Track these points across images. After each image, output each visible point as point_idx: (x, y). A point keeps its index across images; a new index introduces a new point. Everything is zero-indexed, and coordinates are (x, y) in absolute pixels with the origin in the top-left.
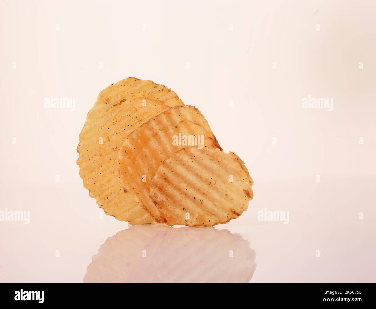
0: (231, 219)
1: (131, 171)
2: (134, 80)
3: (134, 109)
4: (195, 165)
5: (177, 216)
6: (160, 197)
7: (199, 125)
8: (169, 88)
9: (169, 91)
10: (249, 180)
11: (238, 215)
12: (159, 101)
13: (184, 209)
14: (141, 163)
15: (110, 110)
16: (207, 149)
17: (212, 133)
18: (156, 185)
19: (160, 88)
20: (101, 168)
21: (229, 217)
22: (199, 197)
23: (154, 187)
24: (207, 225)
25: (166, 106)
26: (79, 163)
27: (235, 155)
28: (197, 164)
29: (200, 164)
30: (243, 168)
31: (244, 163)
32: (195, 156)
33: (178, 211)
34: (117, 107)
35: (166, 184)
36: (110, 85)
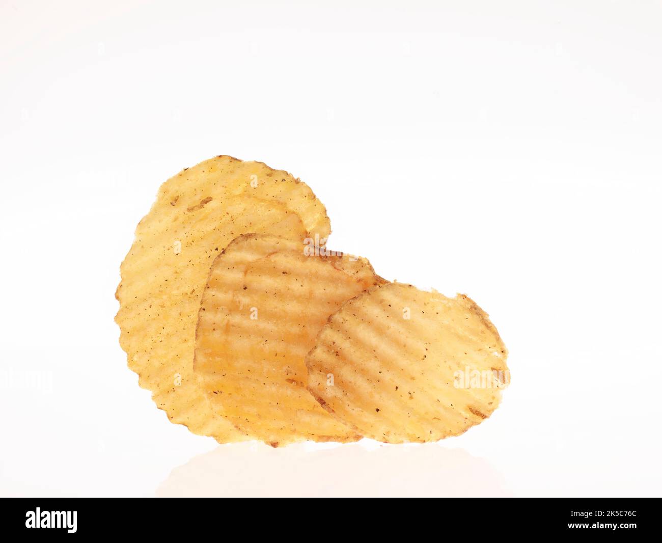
0: (470, 426)
2: (227, 161)
3: (228, 218)
8: (296, 178)
9: (297, 182)
10: (501, 349)
11: (484, 417)
12: (277, 201)
15: (181, 219)
19: (277, 177)
20: (164, 332)
25: (289, 212)
26: (119, 320)
27: (469, 300)
32: (390, 306)
34: (194, 213)
35: (340, 363)
36: (183, 169)
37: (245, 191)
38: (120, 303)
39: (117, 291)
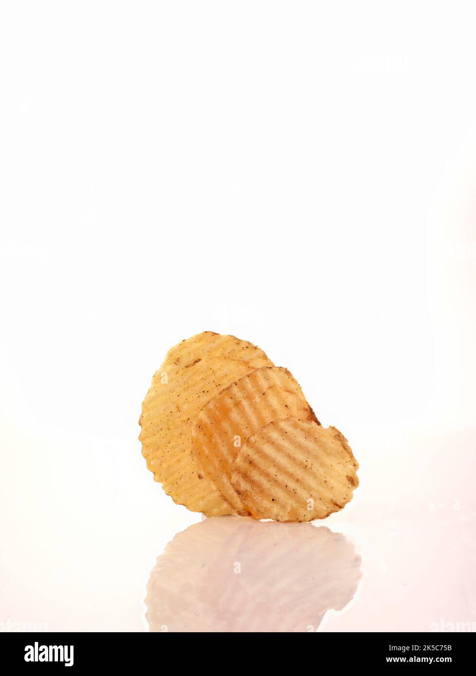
0: (331, 513)
1: (207, 452)
2: (210, 335)
3: (211, 371)
4: (286, 444)
5: (265, 509)
6: (244, 486)
7: (291, 392)
8: (255, 345)
9: (256, 348)
10: (354, 463)
11: (341, 507)
12: (242, 360)
13: (273, 500)
14: (219, 442)
15: (181, 373)
16: (300, 423)
17: (307, 403)
18: (238, 470)
19: (243, 345)
20: (169, 445)
21: (329, 510)
22: (292, 485)
23: (236, 473)
24: (302, 520)
25: (251, 367)
26: (141, 438)
27: (336, 430)
28: (288, 442)
29: (293, 442)
30: (345, 448)
31: (348, 441)
32: (286, 432)
33: (266, 504)
34: (189, 368)
35: (251, 468)
36: (181, 340)
37: (223, 355)
38: (142, 427)
39: (140, 420)
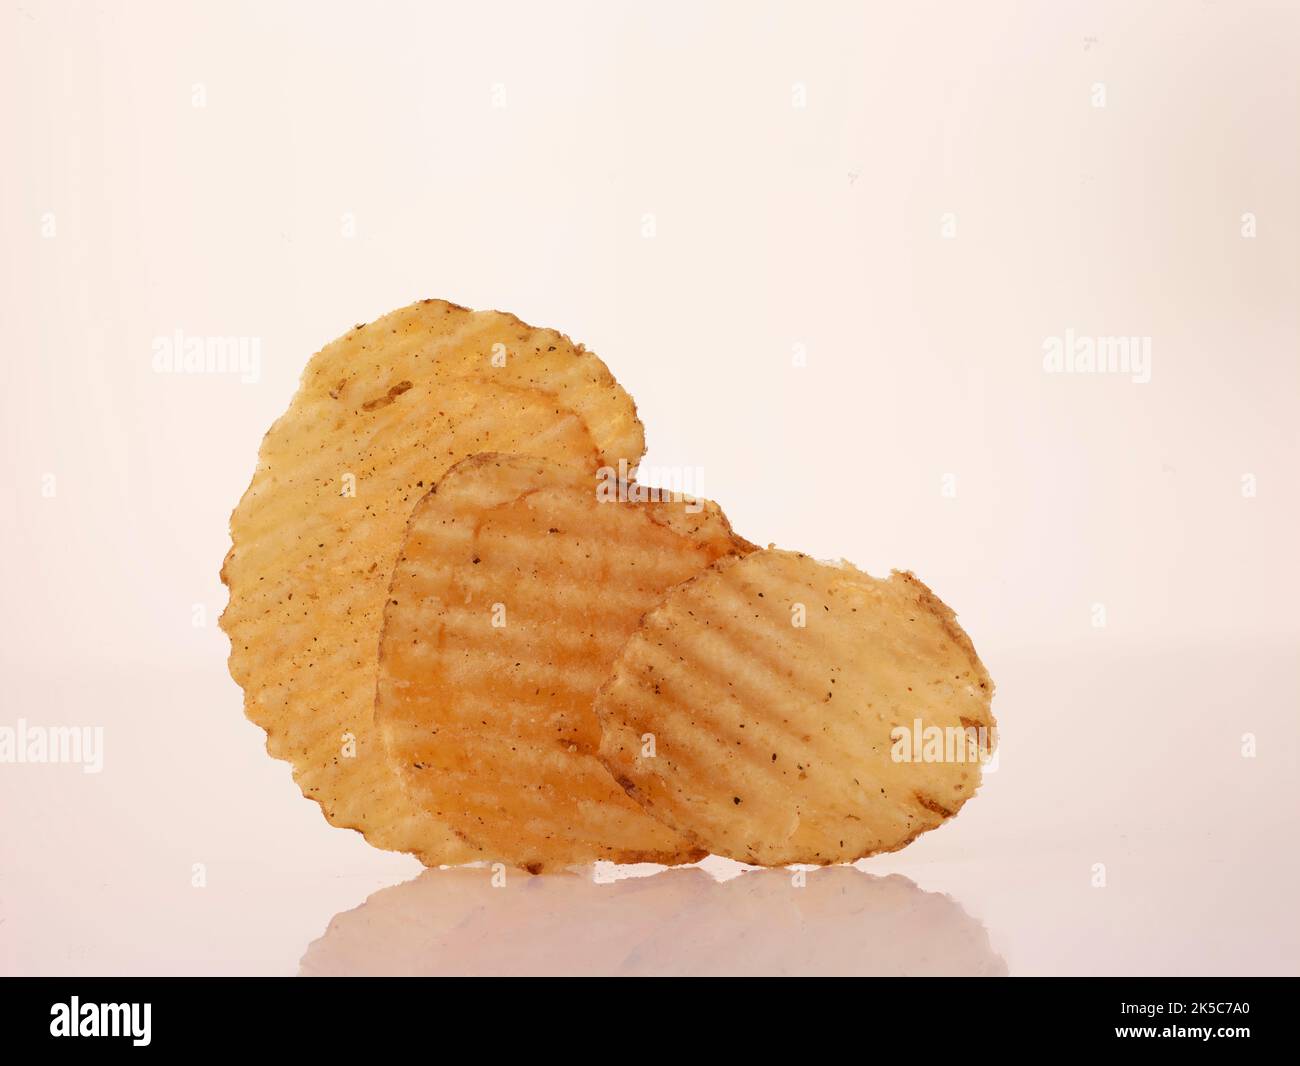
4: (765, 629)
5: (712, 828)
6: (644, 762)
10: (980, 680)
13: (737, 801)
18: (621, 714)
21: (915, 824)
22: (791, 751)
23: (616, 724)
24: (831, 858)
27: (917, 583)
28: (773, 624)
29: (784, 622)
30: (955, 635)
31: (955, 614)
32: (761, 595)
33: (718, 812)
35: (663, 707)
